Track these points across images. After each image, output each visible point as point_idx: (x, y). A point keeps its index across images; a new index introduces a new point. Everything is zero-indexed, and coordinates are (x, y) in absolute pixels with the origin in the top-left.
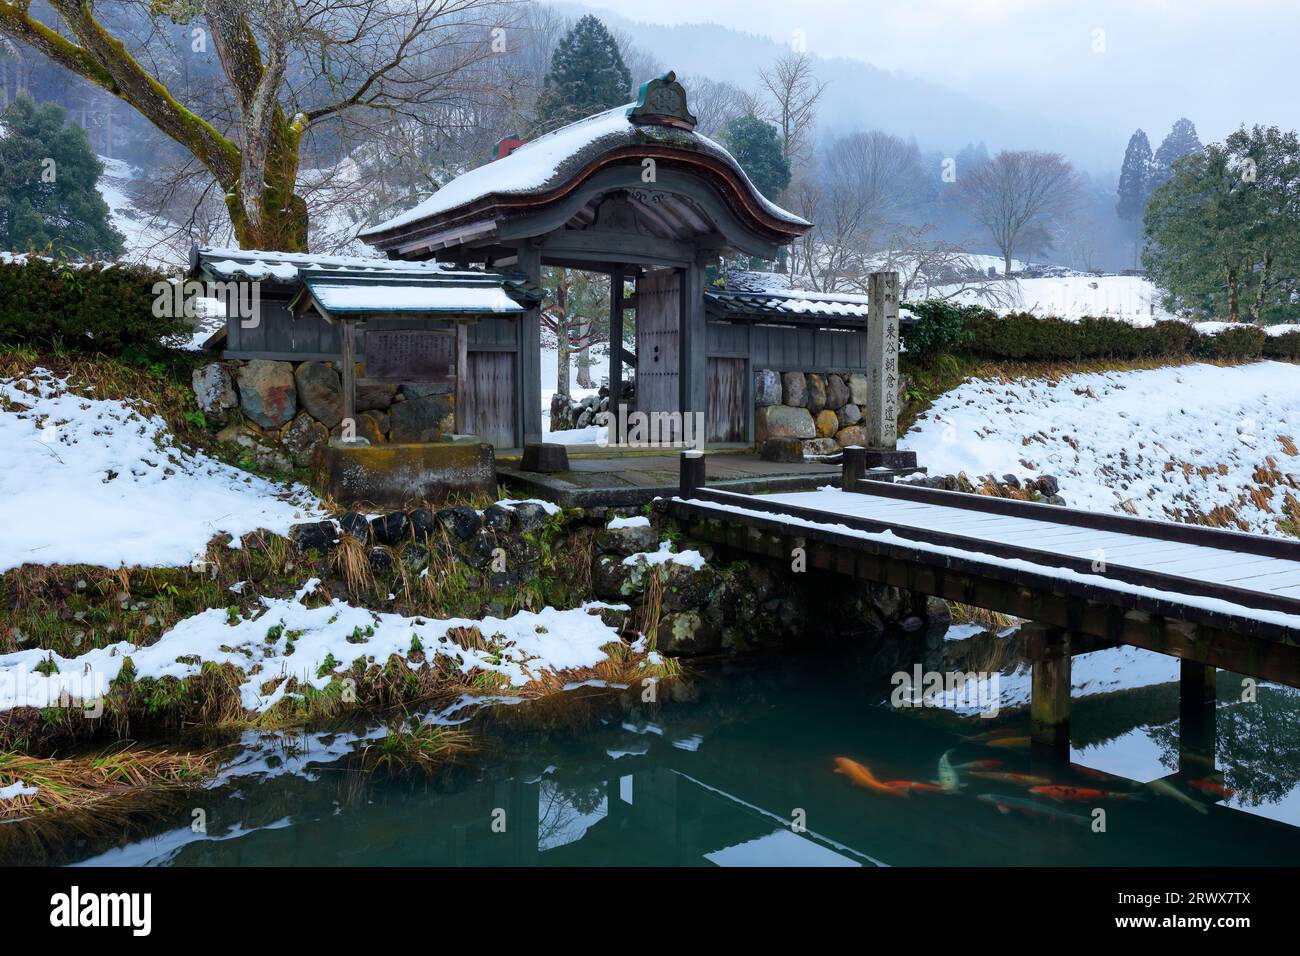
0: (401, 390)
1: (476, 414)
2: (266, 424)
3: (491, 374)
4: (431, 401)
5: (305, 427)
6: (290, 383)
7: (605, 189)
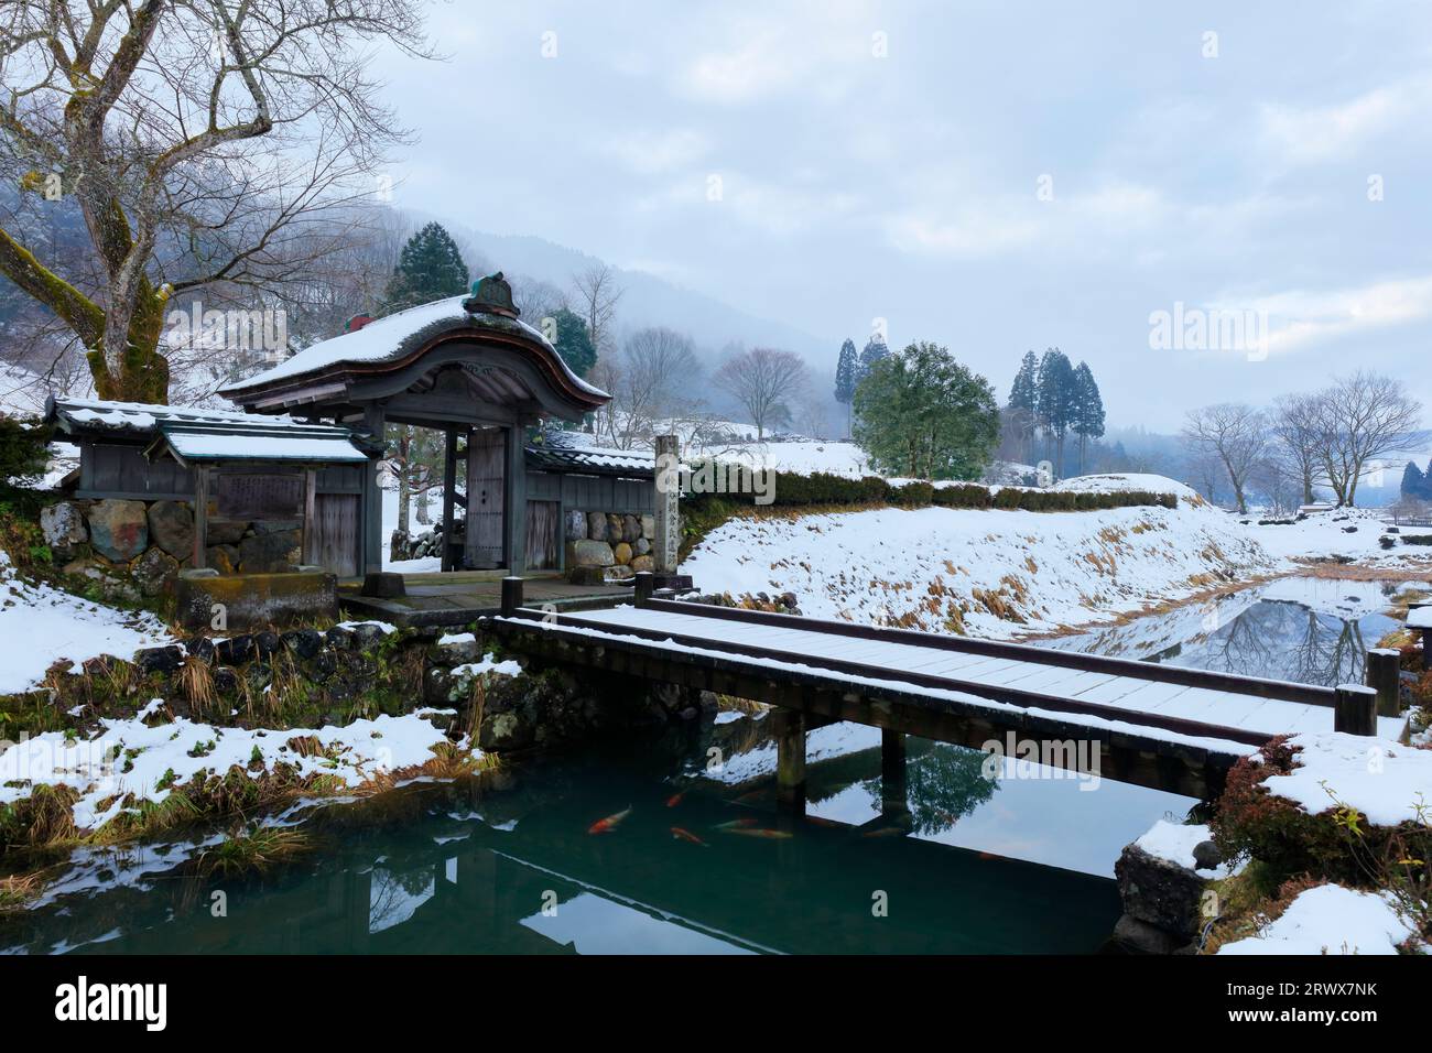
0: (251, 526)
1: (322, 547)
2: (116, 558)
3: (337, 513)
4: (279, 536)
5: (155, 560)
6: (142, 520)
7: (442, 362)
